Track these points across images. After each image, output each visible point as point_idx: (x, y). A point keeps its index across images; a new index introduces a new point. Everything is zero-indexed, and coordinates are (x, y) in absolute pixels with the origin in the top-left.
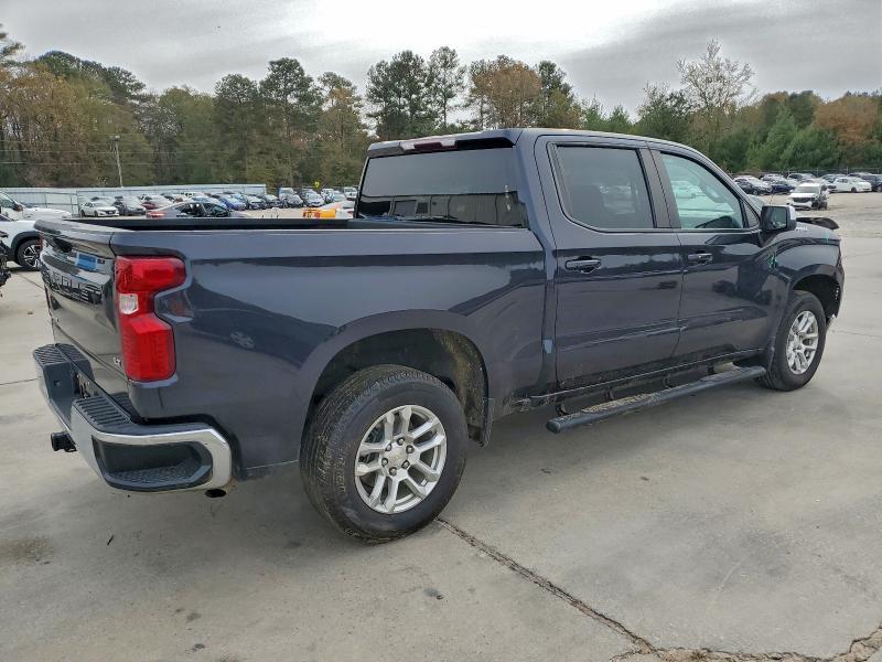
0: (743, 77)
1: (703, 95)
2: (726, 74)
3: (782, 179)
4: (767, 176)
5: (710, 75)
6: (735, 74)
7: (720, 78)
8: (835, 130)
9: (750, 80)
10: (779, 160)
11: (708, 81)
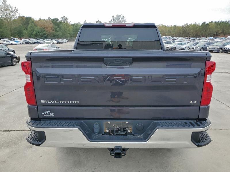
0: (16, 11)
1: (4, 14)
2: (10, 9)
3: (36, 40)
4: (31, 39)
5: (6, 9)
6: (13, 9)
7: (8, 10)
8: (45, 28)
9: (18, 11)
10: (32, 35)
11: (5, 10)
